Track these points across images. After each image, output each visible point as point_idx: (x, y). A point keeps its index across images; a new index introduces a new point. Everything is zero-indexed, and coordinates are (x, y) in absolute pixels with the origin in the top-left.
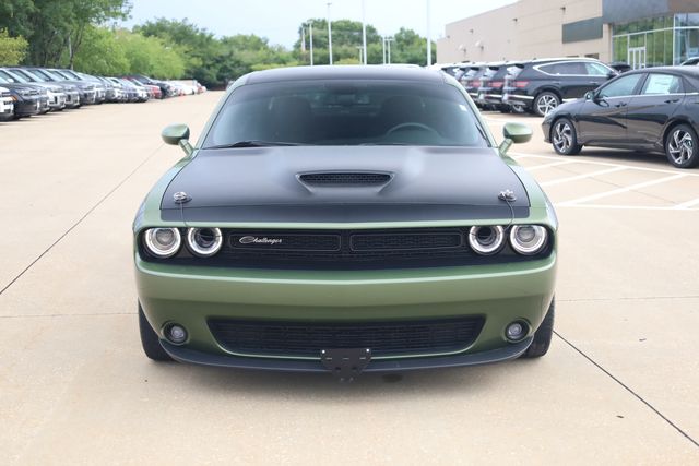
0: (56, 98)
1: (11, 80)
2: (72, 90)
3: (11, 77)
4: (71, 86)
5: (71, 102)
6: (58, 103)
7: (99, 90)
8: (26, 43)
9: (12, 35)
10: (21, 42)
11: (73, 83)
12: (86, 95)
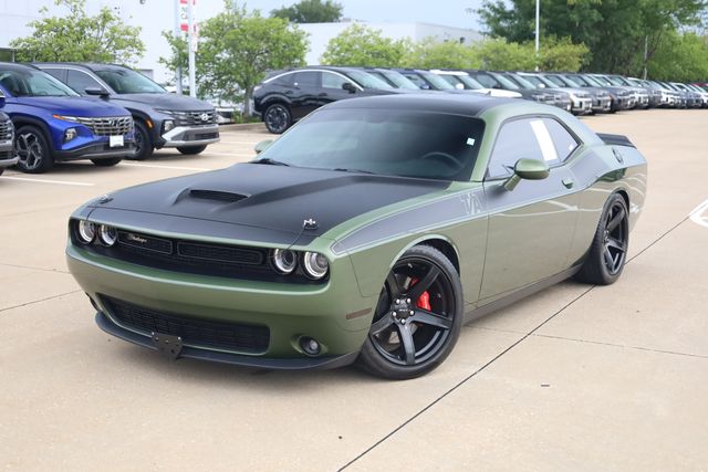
0: (581, 103)
1: (542, 86)
2: (604, 95)
3: (543, 82)
4: (601, 92)
5: (601, 108)
6: (583, 108)
7: (642, 96)
8: (587, 50)
9: (576, 42)
10: (582, 49)
11: (603, 88)
12: (620, 101)
